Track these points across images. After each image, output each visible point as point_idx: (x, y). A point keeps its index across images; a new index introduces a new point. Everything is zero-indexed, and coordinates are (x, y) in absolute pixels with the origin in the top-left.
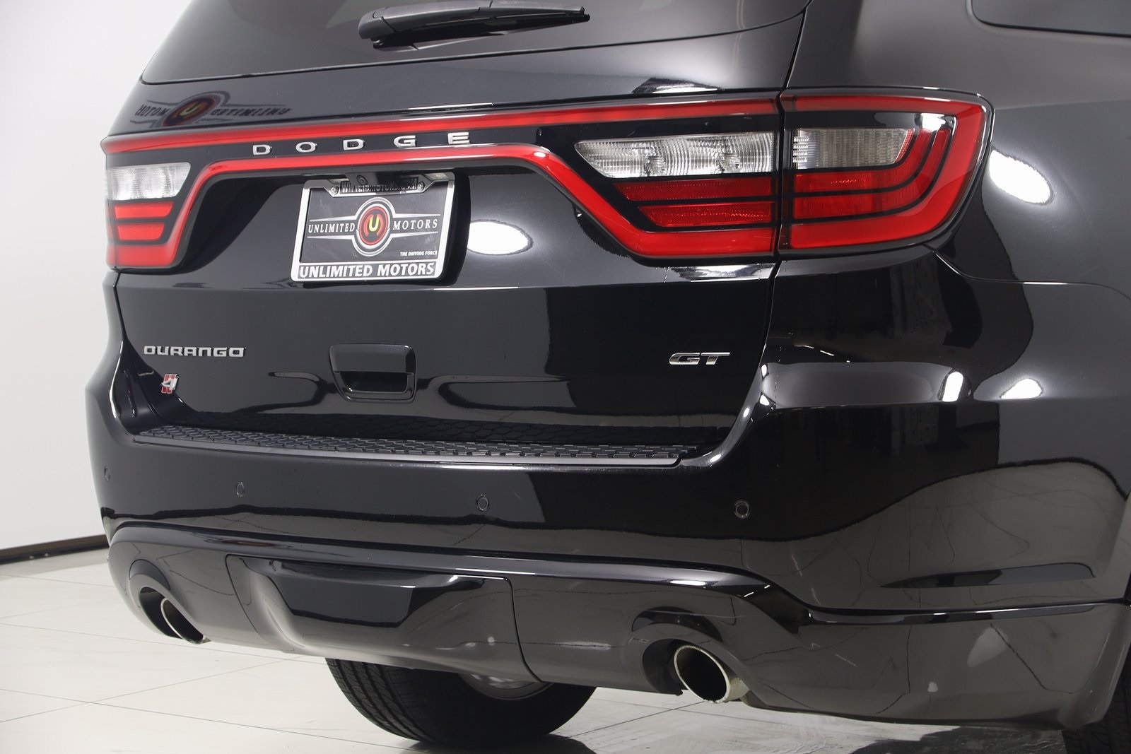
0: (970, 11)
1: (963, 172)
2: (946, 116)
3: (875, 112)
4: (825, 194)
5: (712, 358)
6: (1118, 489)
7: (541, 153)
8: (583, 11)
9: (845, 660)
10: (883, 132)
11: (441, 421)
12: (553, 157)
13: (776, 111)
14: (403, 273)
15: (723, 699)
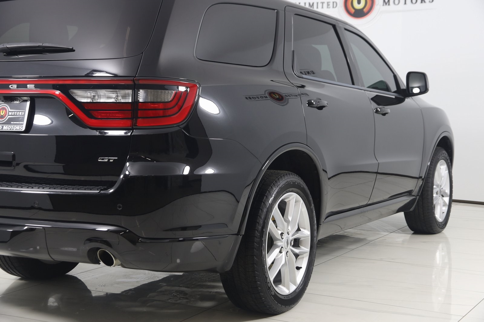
0: (195, 56)
1: (191, 104)
2: (187, 87)
3: (165, 85)
4: (149, 110)
5: (112, 159)
6: (236, 199)
7: (58, 92)
8: (73, 48)
9: (152, 253)
10: (167, 91)
11: (25, 177)
12: (61, 94)
13: (133, 84)
14: (12, 129)
15: (113, 266)
